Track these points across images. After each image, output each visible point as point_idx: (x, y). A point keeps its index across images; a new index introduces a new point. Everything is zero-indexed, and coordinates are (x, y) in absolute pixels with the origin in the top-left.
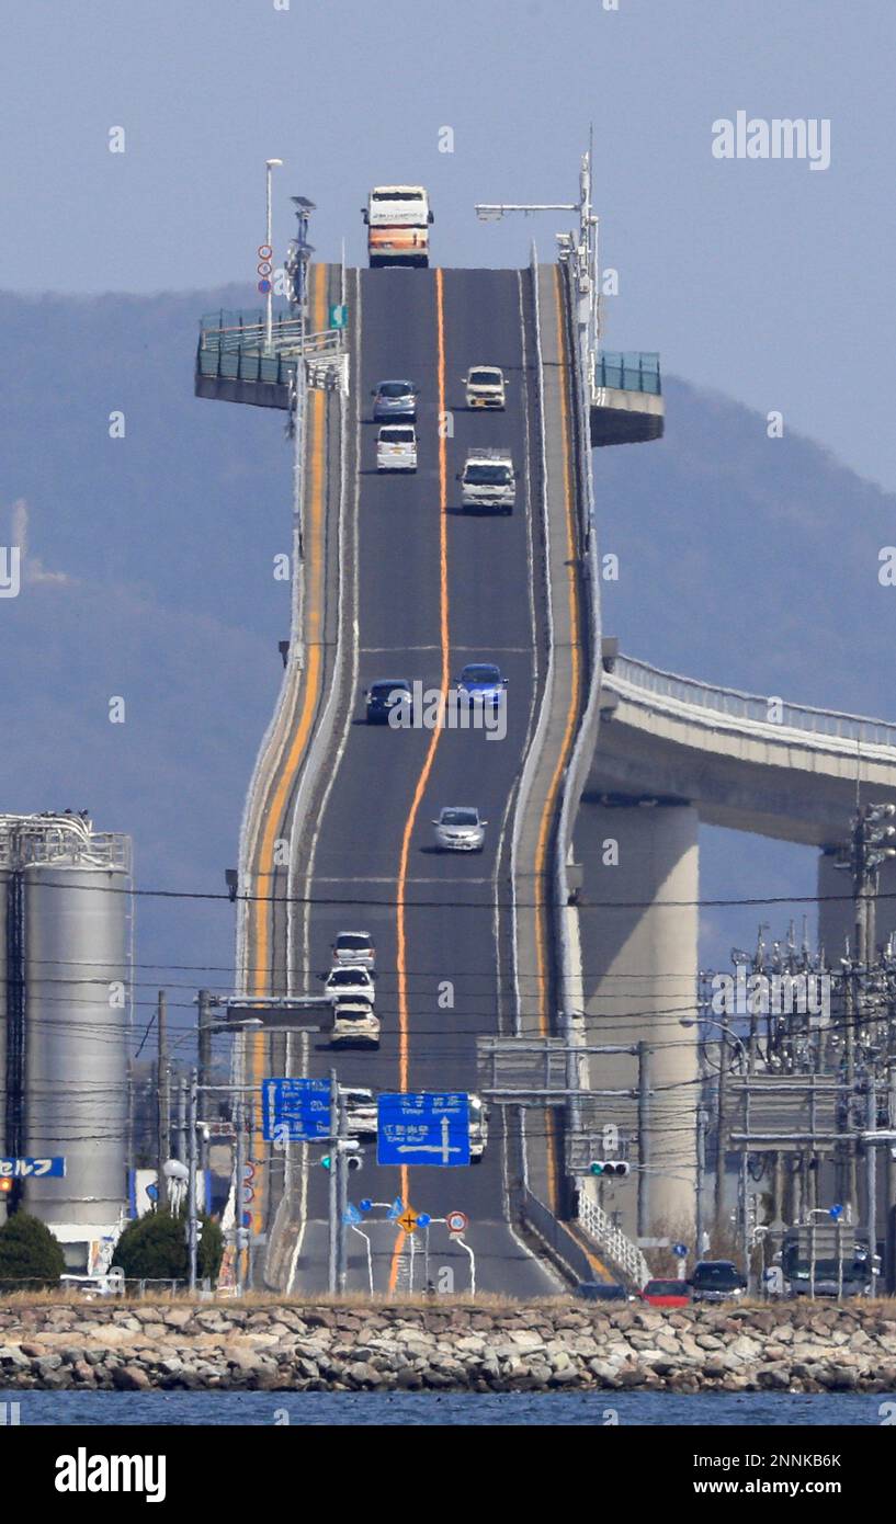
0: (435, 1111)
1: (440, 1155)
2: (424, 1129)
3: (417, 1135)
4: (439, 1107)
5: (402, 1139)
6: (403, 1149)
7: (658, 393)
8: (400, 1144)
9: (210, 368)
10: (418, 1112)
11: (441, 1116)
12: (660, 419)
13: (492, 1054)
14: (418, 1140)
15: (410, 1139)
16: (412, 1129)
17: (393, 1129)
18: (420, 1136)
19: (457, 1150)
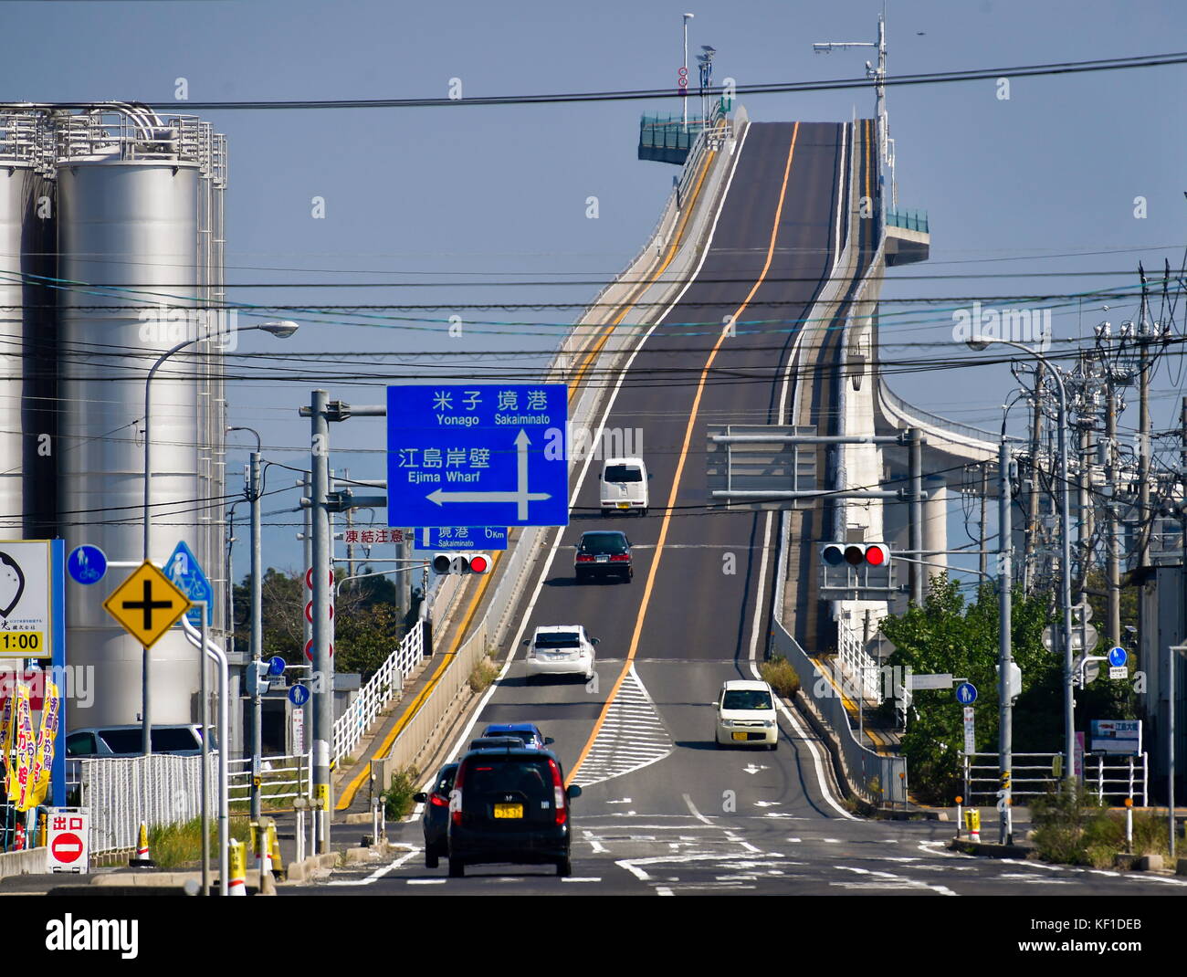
0: (502, 421)
1: (513, 507)
2: (481, 458)
3: (465, 468)
4: (509, 412)
5: (438, 478)
6: (438, 497)
7: (927, 232)
8: (432, 487)
9: (648, 143)
10: (470, 422)
11: (513, 431)
12: (927, 246)
13: (722, 446)
14: (469, 478)
15: (451, 477)
16: (456, 457)
17: (419, 458)
18: (474, 471)
19: (544, 497)
